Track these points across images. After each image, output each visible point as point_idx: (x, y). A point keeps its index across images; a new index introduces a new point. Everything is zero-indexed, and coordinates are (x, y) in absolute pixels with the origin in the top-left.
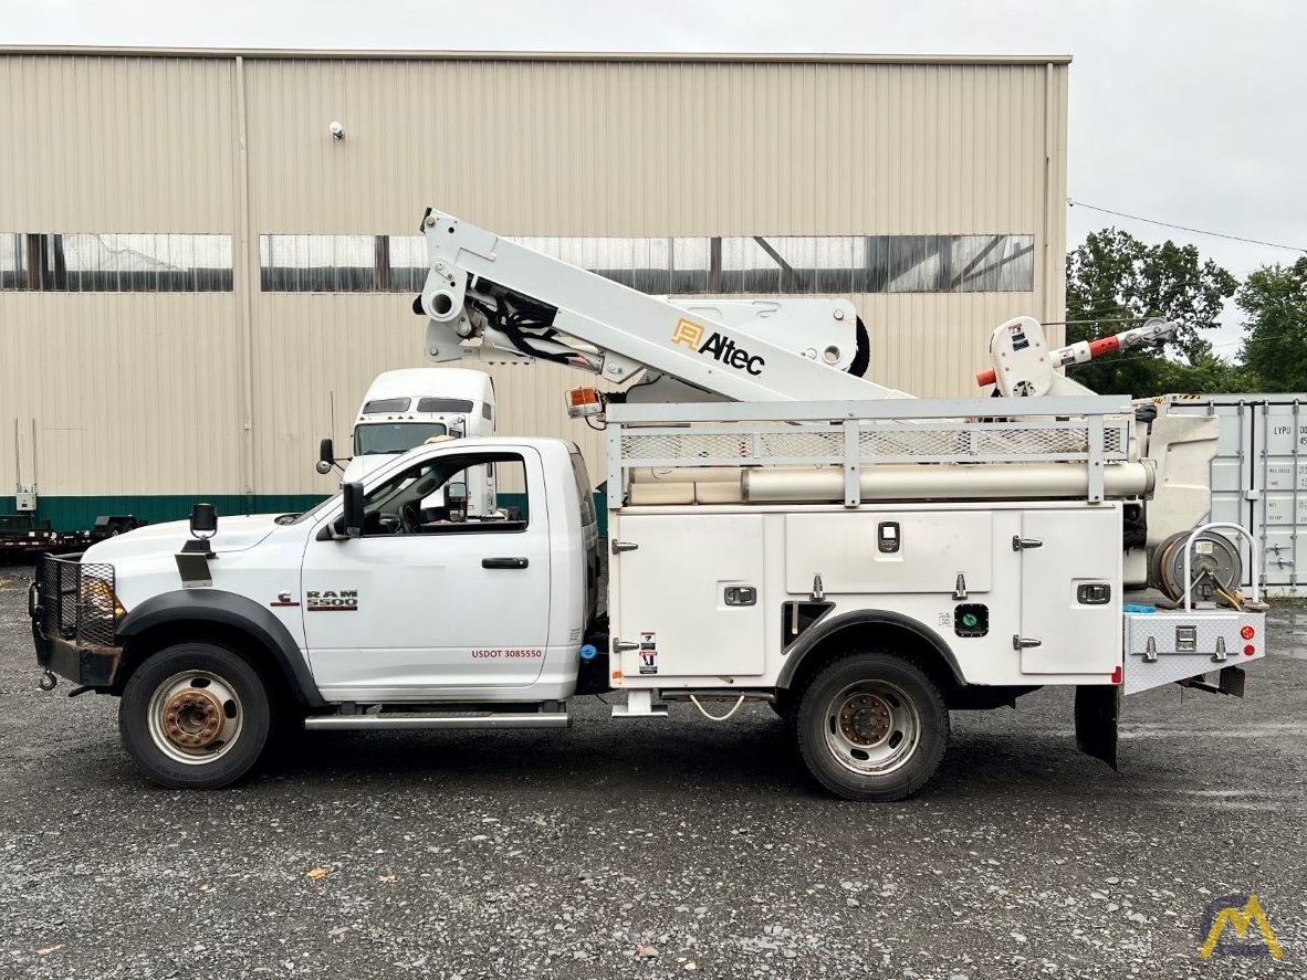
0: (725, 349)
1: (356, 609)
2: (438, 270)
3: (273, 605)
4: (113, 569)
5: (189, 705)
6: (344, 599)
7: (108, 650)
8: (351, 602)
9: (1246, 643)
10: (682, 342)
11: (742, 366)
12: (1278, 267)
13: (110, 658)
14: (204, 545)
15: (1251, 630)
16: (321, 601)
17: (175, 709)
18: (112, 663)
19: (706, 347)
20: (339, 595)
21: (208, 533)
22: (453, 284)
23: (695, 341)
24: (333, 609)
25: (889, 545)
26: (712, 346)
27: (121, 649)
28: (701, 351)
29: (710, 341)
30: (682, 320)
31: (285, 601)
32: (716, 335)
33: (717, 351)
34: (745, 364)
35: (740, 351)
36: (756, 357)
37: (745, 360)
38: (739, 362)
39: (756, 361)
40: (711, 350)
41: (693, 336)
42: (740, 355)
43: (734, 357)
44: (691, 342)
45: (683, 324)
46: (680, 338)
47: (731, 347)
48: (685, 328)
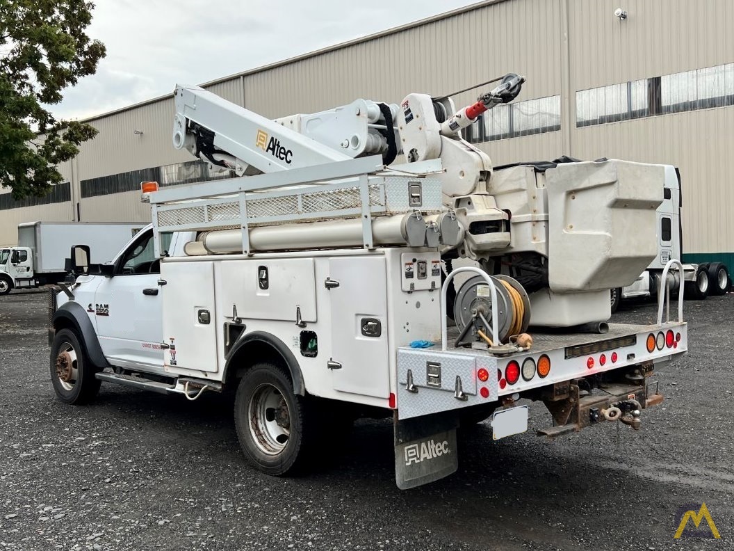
0: (277, 147)
1: (107, 315)
3: (88, 311)
6: (105, 309)
8: (107, 311)
9: (481, 385)
10: (260, 145)
15: (486, 373)
16: (99, 310)
19: (269, 148)
20: (103, 306)
22: (181, 127)
23: (264, 144)
24: (103, 314)
25: (264, 283)
26: (271, 146)
28: (267, 151)
29: (270, 144)
30: (259, 131)
31: (90, 309)
32: (272, 138)
33: (273, 149)
34: (284, 156)
35: (283, 148)
36: (289, 151)
37: (284, 154)
38: (282, 156)
39: (289, 154)
40: (271, 149)
41: (263, 141)
42: (282, 151)
43: (280, 152)
44: (263, 145)
45: (260, 133)
46: (259, 143)
47: (279, 146)
48: (261, 136)
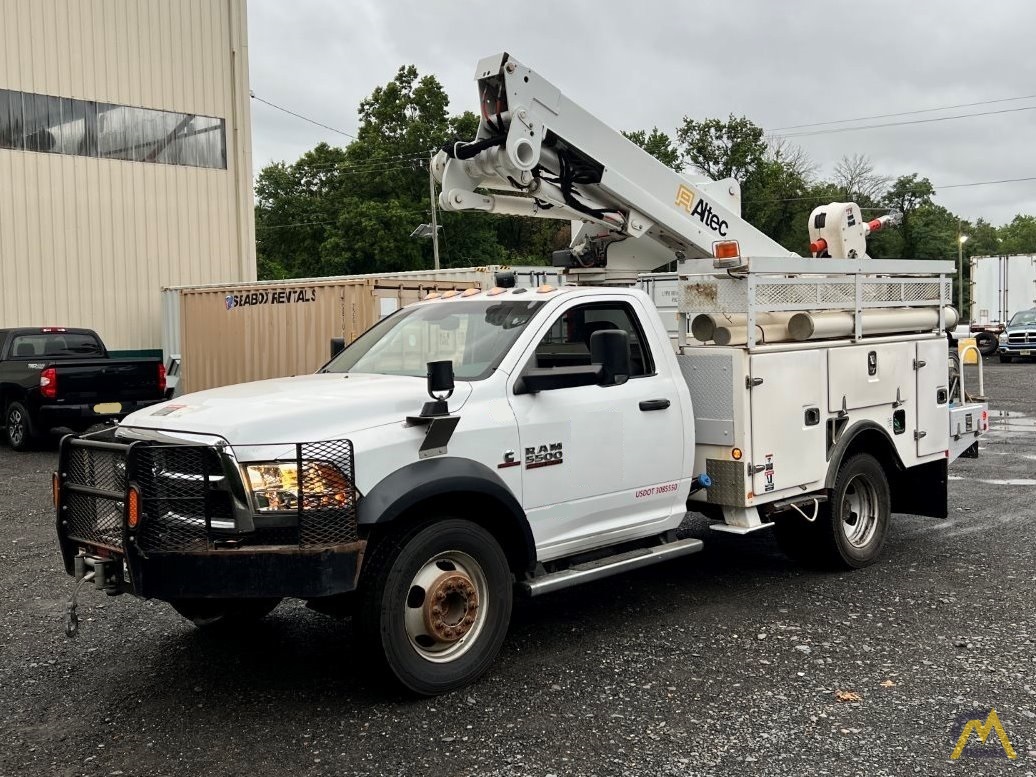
0: (707, 213)
2: (520, 118)
3: (500, 466)
4: (351, 444)
5: (450, 592)
6: (553, 452)
7: (351, 546)
8: (558, 455)
10: (681, 205)
11: (715, 229)
12: (283, 165)
13: (356, 553)
14: (441, 407)
16: (537, 456)
17: (438, 598)
18: (356, 561)
19: (695, 211)
20: (548, 448)
21: (445, 393)
22: (532, 134)
23: (689, 204)
24: (545, 464)
25: (872, 368)
26: (699, 210)
27: (366, 542)
28: (693, 214)
29: (697, 207)
30: (682, 186)
31: (509, 462)
32: (701, 202)
33: (702, 215)
34: (718, 227)
35: (715, 216)
36: (724, 222)
37: (717, 223)
38: (714, 225)
39: (724, 225)
40: (698, 213)
41: (688, 201)
42: (715, 219)
43: (712, 221)
44: (687, 206)
45: (682, 189)
46: (681, 202)
47: (710, 212)
48: (683, 193)
